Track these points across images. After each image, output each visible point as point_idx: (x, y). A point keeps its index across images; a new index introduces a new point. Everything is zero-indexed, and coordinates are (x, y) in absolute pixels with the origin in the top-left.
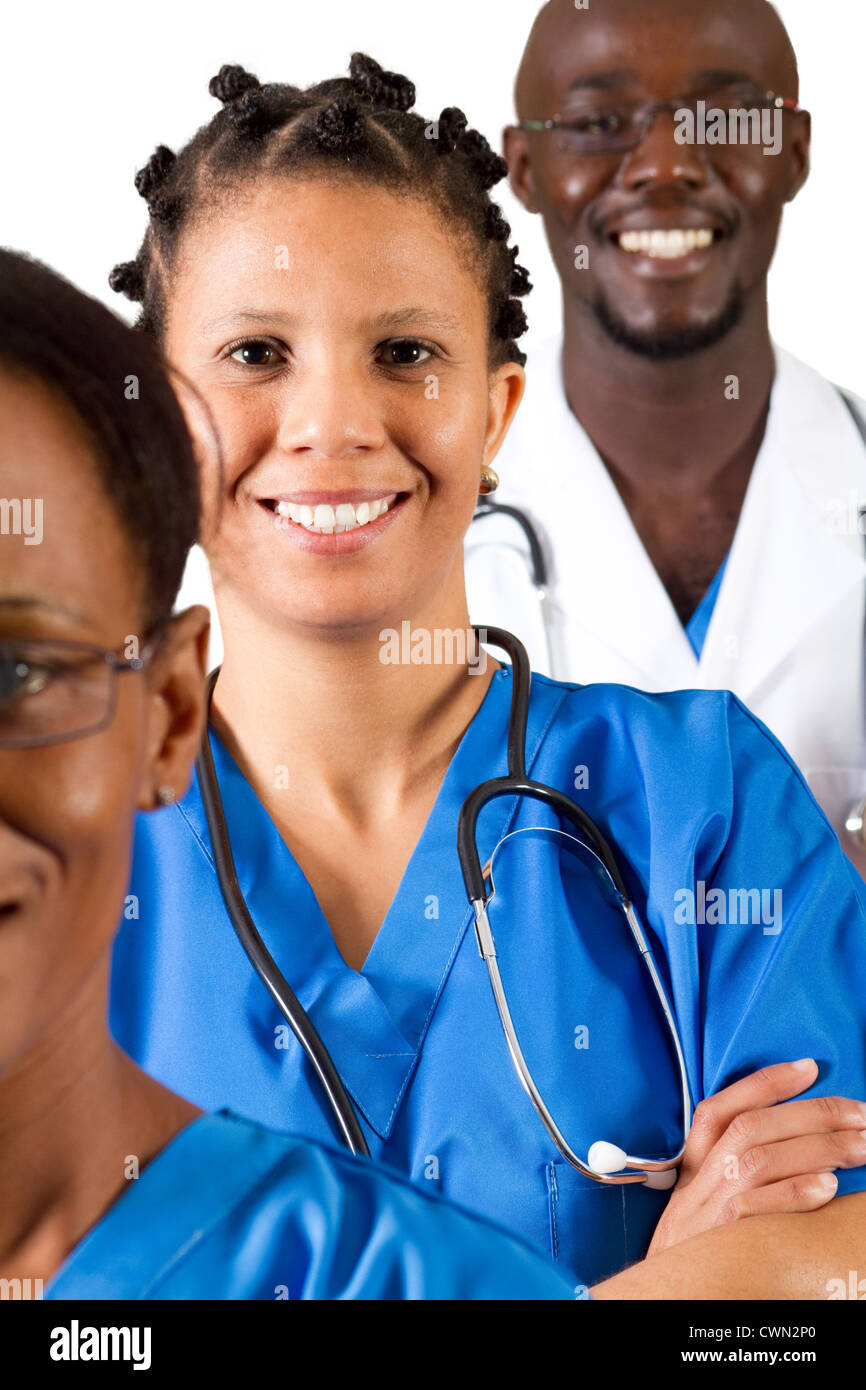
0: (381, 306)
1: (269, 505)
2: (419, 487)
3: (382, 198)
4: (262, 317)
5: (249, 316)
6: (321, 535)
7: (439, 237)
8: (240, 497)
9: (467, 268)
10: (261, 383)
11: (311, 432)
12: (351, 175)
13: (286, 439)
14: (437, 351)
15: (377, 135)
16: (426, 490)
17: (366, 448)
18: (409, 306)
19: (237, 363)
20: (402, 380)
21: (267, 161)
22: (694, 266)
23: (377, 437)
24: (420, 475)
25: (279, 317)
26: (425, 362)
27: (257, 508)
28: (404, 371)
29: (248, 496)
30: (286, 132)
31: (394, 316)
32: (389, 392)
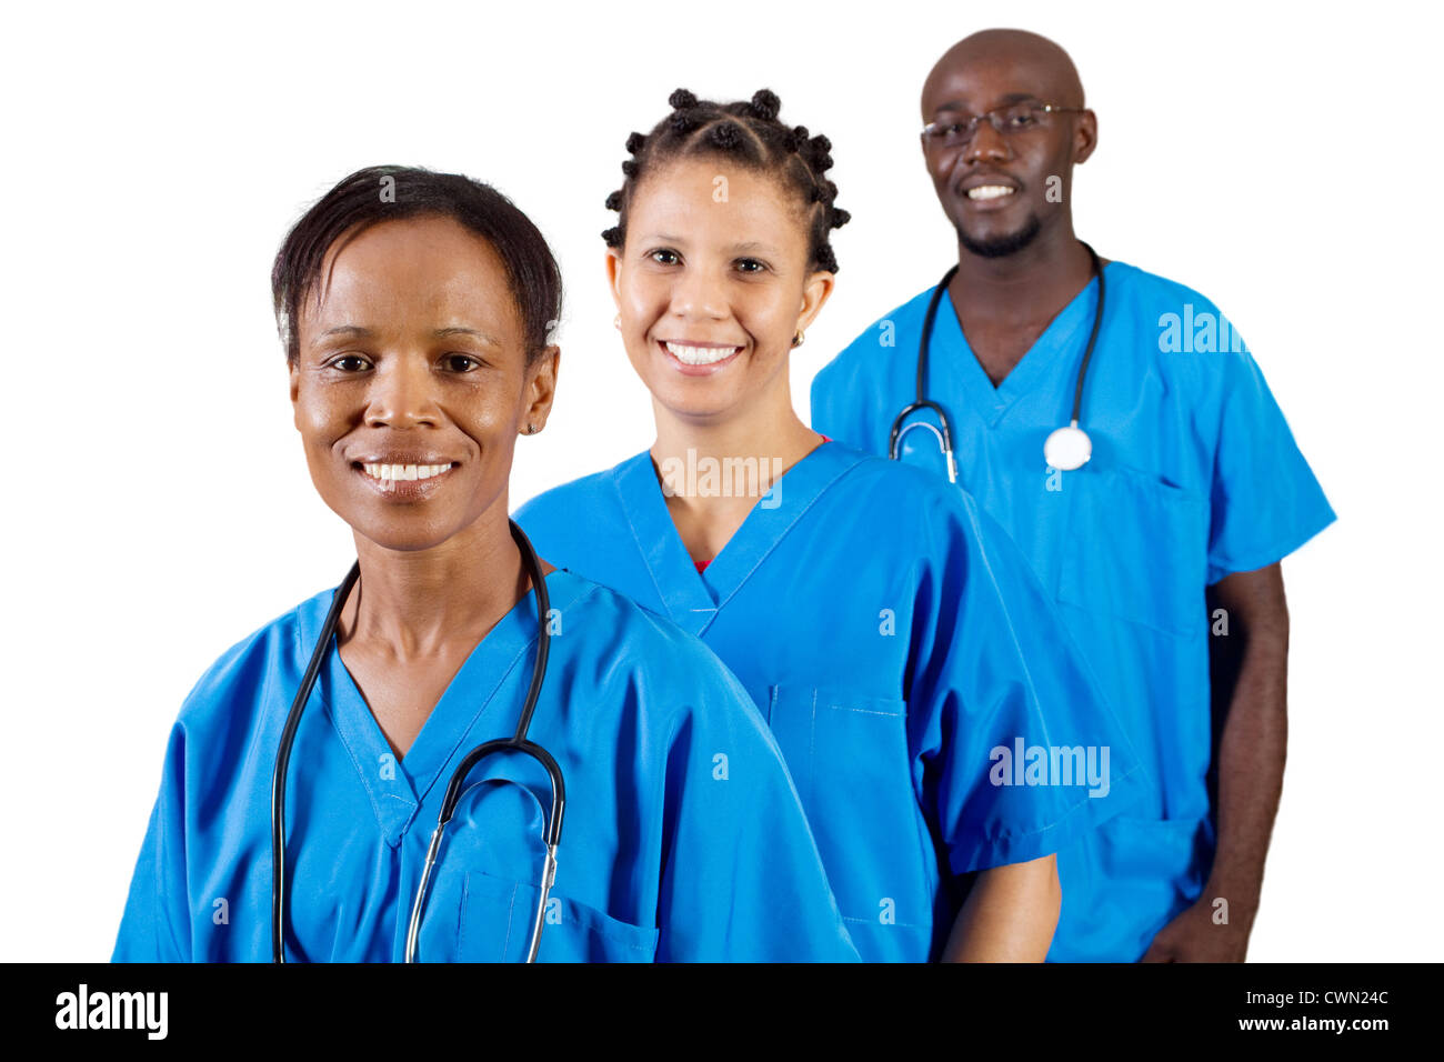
0: (735, 240)
1: (663, 344)
2: (748, 345)
3: (746, 177)
4: (670, 239)
5: (663, 237)
6: (688, 365)
7: (778, 202)
8: (649, 339)
9: (794, 221)
10: (666, 274)
11: (688, 307)
12: (730, 163)
13: (675, 309)
14: (767, 267)
15: (750, 139)
16: (752, 346)
17: (718, 319)
18: (752, 241)
19: (654, 260)
20: (744, 281)
21: (686, 149)
22: (1002, 203)
23: (725, 313)
24: (749, 338)
25: (678, 240)
26: (760, 272)
27: (657, 345)
28: (748, 276)
29: (653, 339)
30: (699, 134)
31: (743, 246)
32: (735, 288)
